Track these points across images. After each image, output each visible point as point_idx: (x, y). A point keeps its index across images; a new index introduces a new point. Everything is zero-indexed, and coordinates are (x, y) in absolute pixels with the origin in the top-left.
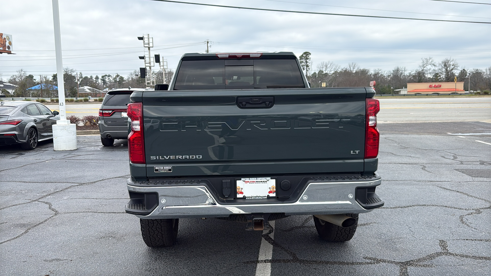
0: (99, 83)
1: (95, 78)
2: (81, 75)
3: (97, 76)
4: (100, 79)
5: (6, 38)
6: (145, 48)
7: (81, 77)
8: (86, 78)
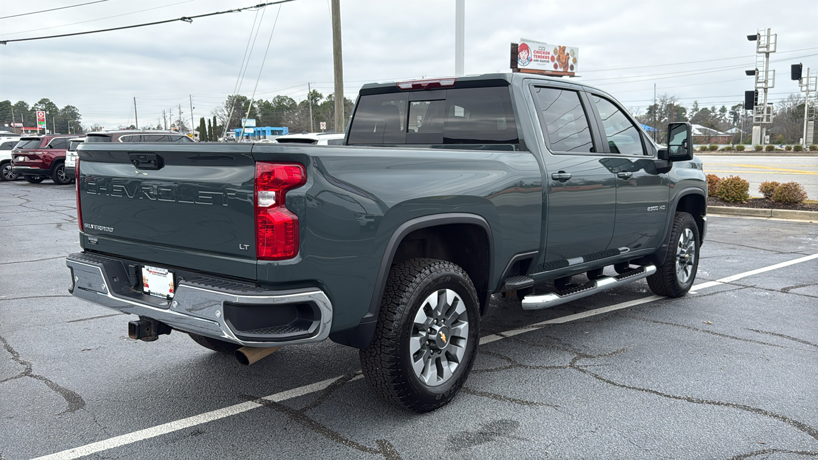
0: (725, 118)
1: (720, 111)
2: (697, 106)
3: (723, 107)
4: (728, 112)
5: (569, 53)
6: (758, 54)
7: (696, 109)
8: (705, 110)
